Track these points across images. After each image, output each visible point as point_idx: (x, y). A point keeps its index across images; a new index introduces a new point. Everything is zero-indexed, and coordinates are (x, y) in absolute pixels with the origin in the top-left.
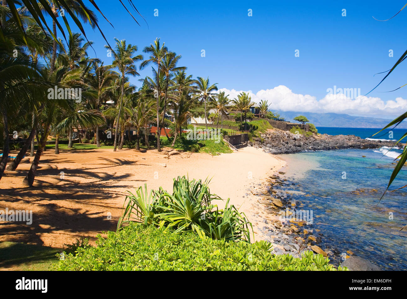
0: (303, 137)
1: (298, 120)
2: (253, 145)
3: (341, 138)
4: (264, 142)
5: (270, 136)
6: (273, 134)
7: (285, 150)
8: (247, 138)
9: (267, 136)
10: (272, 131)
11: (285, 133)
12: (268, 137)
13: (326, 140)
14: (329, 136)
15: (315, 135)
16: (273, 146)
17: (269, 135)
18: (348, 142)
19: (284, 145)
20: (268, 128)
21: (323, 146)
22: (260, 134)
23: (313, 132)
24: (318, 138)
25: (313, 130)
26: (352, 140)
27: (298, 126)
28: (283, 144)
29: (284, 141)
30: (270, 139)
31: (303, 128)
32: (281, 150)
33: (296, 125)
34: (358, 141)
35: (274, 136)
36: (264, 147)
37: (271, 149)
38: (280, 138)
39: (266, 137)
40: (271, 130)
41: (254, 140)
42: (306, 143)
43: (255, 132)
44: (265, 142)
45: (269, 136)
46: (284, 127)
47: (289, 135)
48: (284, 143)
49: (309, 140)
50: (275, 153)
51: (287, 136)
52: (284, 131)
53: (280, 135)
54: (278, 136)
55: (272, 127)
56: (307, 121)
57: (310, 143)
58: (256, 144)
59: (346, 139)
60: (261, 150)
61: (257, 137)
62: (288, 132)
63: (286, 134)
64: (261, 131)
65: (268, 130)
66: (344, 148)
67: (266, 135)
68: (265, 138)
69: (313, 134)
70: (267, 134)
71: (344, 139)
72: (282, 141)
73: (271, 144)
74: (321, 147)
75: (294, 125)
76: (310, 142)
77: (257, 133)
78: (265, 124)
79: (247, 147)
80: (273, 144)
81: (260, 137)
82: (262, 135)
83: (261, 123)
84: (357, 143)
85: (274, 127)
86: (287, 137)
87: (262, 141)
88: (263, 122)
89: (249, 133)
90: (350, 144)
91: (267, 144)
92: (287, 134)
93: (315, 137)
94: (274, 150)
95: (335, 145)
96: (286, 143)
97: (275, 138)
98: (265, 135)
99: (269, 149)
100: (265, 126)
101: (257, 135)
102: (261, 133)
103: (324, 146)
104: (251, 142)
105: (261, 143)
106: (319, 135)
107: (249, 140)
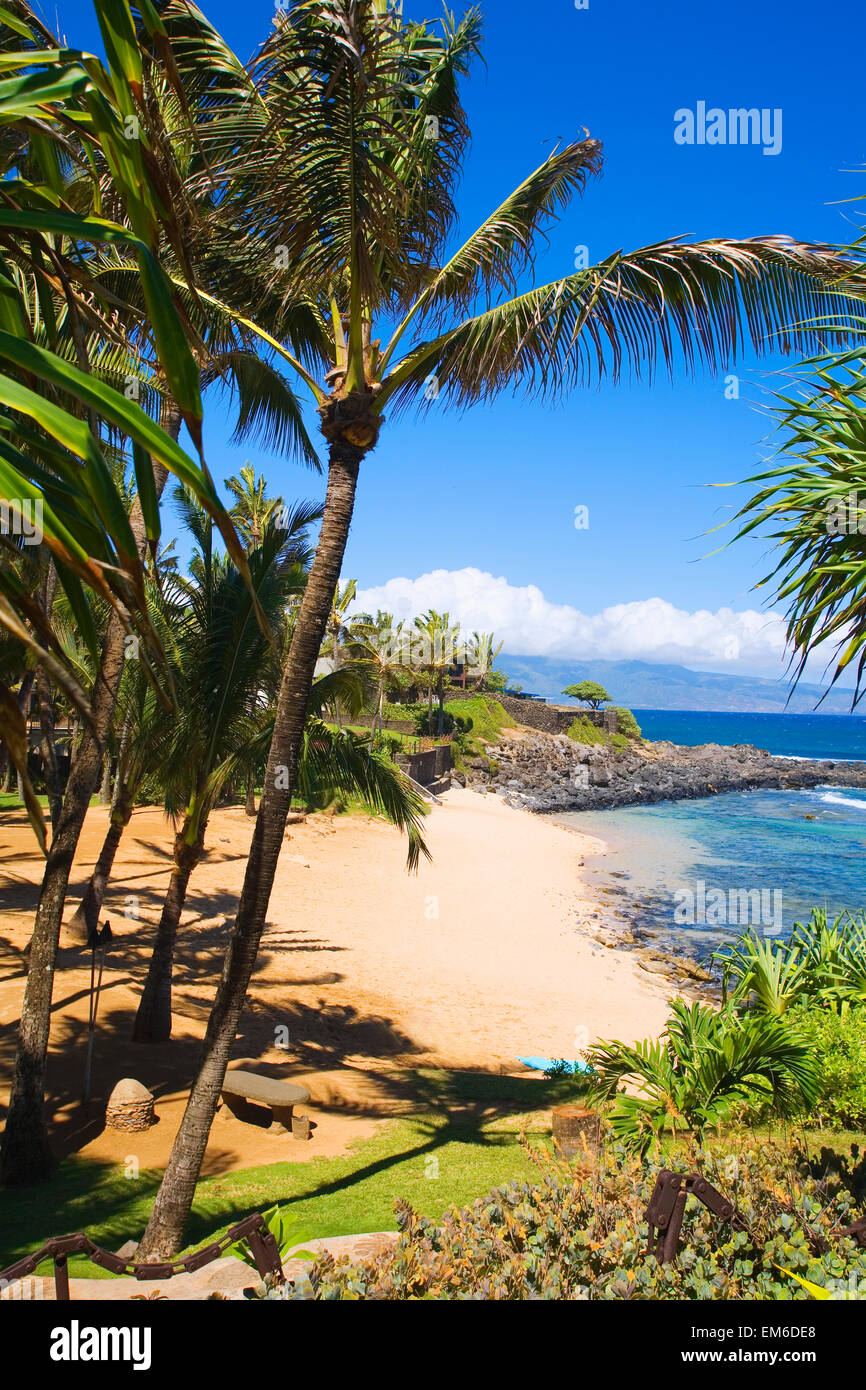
0: (607, 752)
1: (579, 696)
2: (467, 782)
3: (714, 754)
4: (497, 773)
5: (515, 751)
6: (523, 743)
7: (563, 798)
8: (448, 760)
9: (505, 753)
10: (518, 735)
11: (557, 743)
12: (508, 757)
13: (675, 763)
14: (678, 747)
15: (637, 746)
16: (526, 784)
17: (511, 749)
18: (737, 767)
19: (558, 783)
20: (501, 725)
21: (670, 783)
22: (484, 745)
23: (630, 736)
24: (648, 754)
25: (629, 730)
26: (750, 763)
27: (585, 717)
28: (553, 779)
29: (556, 769)
30: (514, 761)
31: (600, 721)
32: (555, 798)
33: (582, 714)
34: (768, 766)
35: (526, 753)
36: (502, 788)
37: (523, 796)
38: (544, 758)
39: (502, 755)
40: (513, 732)
41: (466, 765)
42: (620, 773)
43: (468, 737)
44: (501, 771)
45: (509, 753)
46: (549, 720)
47: (569, 748)
48: (556, 774)
49: (625, 762)
50: (539, 811)
51: (563, 751)
52: (549, 736)
53: (542, 746)
54: (536, 751)
55: (514, 722)
56: (605, 700)
57: (632, 773)
58: (475, 780)
59: (732, 758)
60: (496, 799)
61: (475, 755)
62: (562, 736)
63: (560, 746)
64: (485, 734)
65: (504, 731)
66: (733, 787)
67: (502, 750)
68: (498, 759)
69: (632, 741)
70: (505, 746)
71: (726, 759)
72: (549, 766)
73: (520, 777)
74: (666, 786)
75: (576, 714)
76: (631, 769)
77: (474, 740)
78: (493, 712)
79: (452, 789)
80: (527, 778)
81: (484, 756)
82: (489, 750)
83: (482, 708)
84: (769, 770)
85: (519, 721)
86: (565, 754)
87: (493, 769)
88: (485, 706)
89: (454, 744)
90: (745, 774)
91: (508, 778)
92: (562, 743)
93: (640, 752)
94: (534, 800)
95: (704, 780)
96: (564, 776)
97: (529, 760)
98: (497, 750)
99: (519, 796)
100: (491, 716)
101: (474, 749)
102: (487, 742)
103: (676, 785)
104: (460, 775)
105: (491, 775)
106: (648, 745)
107: (453, 766)
